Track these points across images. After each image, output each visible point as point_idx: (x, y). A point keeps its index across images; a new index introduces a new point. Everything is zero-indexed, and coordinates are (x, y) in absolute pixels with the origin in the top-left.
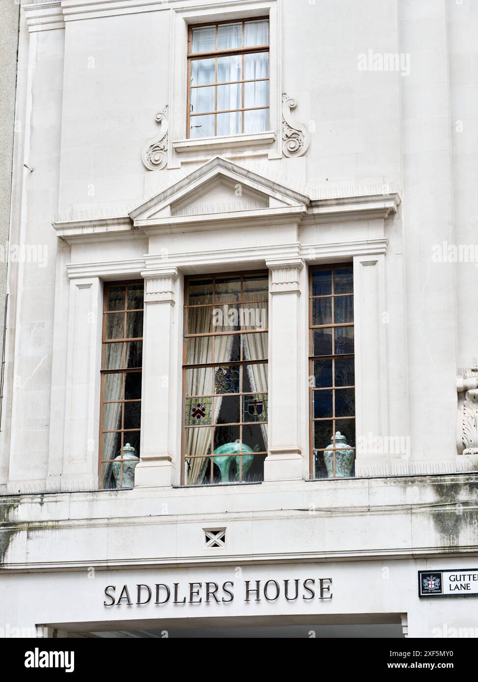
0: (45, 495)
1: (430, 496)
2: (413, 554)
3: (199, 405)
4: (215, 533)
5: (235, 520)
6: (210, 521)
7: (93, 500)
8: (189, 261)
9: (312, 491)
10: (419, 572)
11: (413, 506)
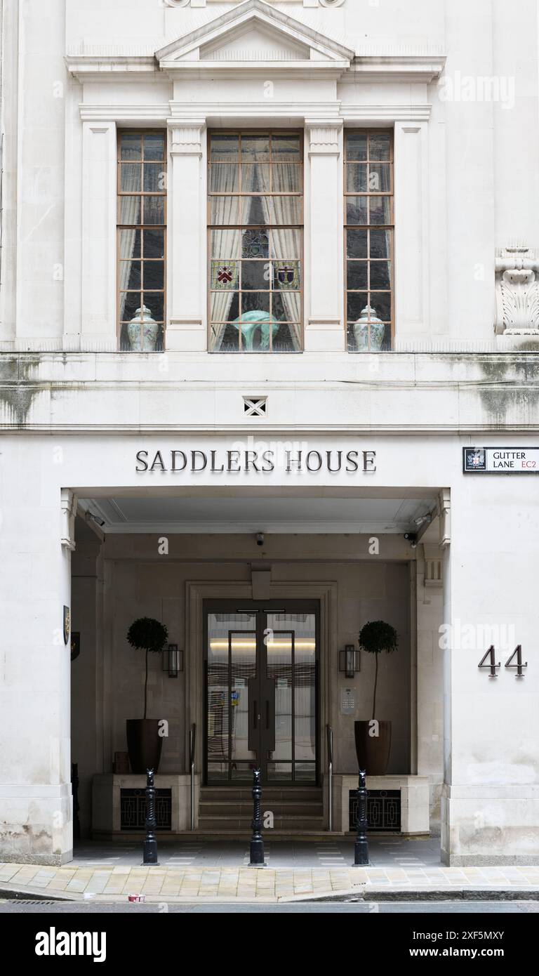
0: (67, 354)
1: (477, 374)
2: (459, 431)
3: (225, 269)
4: (255, 402)
5: (277, 388)
6: (250, 389)
7: (122, 361)
8: (220, 112)
9: (357, 363)
10: (464, 448)
11: (460, 383)
